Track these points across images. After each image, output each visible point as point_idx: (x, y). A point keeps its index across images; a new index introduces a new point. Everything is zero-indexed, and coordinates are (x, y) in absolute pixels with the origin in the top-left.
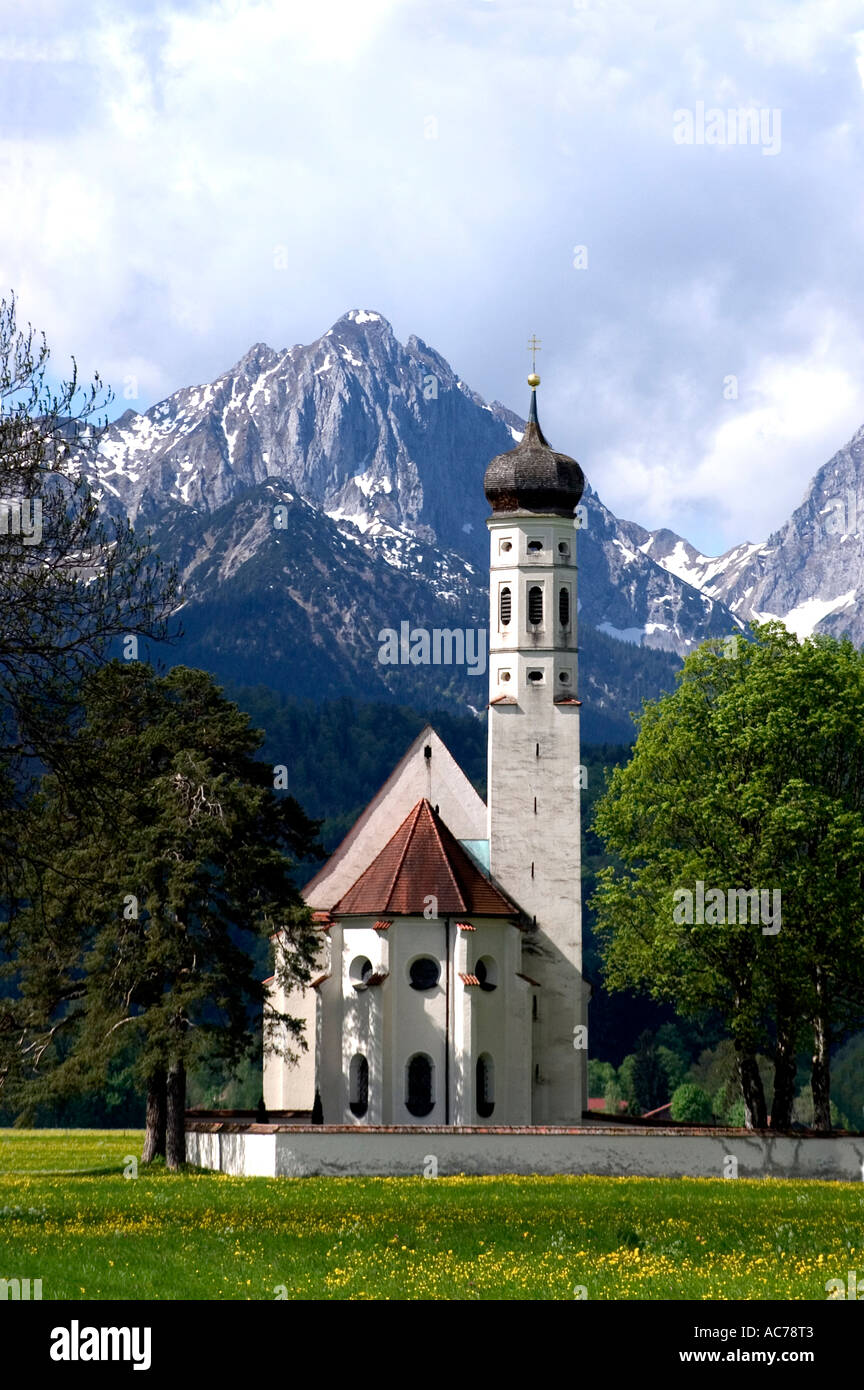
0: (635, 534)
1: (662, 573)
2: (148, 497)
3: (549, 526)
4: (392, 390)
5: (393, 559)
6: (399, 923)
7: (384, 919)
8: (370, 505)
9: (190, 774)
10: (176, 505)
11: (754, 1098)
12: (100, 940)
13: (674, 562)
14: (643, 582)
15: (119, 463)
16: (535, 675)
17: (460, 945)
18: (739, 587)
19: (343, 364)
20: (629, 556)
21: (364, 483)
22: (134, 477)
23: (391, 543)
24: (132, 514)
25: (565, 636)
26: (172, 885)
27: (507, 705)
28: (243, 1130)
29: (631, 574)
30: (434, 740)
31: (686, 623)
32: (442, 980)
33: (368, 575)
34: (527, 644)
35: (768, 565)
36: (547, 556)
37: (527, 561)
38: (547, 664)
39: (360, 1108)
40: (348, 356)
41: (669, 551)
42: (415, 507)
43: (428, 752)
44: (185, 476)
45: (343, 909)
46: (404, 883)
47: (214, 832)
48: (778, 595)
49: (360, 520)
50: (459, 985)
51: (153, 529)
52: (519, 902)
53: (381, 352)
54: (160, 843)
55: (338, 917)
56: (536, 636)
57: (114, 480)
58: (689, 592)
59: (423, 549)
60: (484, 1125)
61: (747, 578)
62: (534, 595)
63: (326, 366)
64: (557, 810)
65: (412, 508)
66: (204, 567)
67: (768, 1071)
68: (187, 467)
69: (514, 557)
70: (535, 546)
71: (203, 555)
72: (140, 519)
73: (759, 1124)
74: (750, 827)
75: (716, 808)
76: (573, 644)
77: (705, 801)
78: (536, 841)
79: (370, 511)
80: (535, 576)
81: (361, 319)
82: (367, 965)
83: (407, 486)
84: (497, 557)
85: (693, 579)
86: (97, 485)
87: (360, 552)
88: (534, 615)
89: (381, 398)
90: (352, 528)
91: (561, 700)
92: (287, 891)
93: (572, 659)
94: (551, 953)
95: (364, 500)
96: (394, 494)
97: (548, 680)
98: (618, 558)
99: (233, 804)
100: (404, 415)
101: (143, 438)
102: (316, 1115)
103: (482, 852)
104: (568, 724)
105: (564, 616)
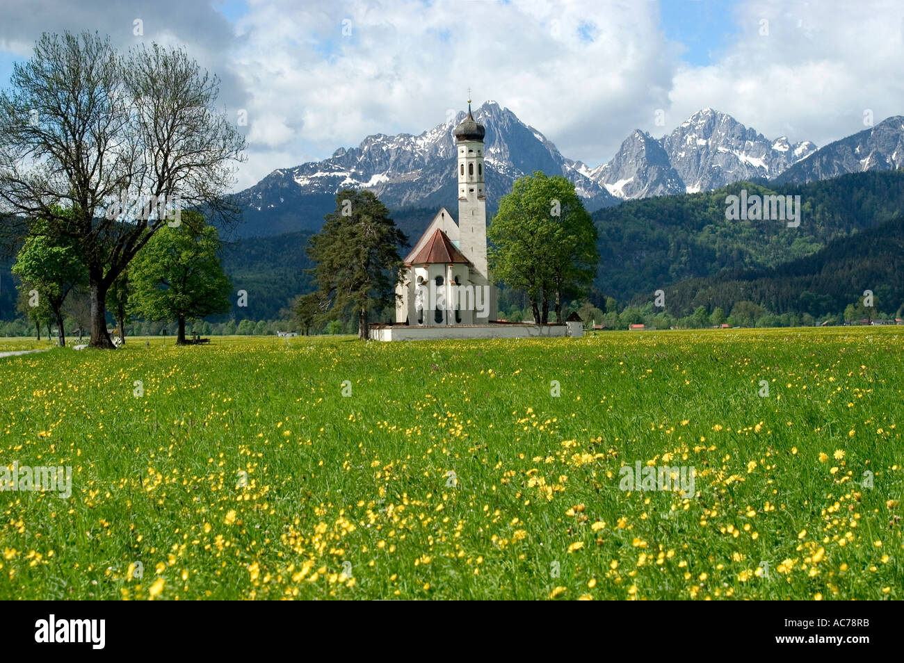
0: (570, 163)
1: (578, 173)
2: (431, 156)
3: (475, 145)
4: (499, 123)
5: (501, 171)
6: (431, 266)
7: (427, 265)
8: (494, 156)
9: (366, 222)
10: (439, 158)
11: (536, 314)
12: (340, 273)
13: (582, 171)
14: (573, 176)
15: (422, 146)
16: (472, 190)
17: (450, 272)
18: (600, 177)
19: (486, 116)
20: (569, 169)
21: (492, 150)
22: (427, 150)
23: (500, 167)
24: (426, 161)
25: (481, 178)
26: (361, 256)
27: (464, 200)
28: (383, 328)
29: (569, 174)
30: (445, 211)
31: (585, 188)
32: (444, 282)
33: (494, 176)
34: (469, 181)
35: (608, 170)
36: (474, 154)
37: (468, 156)
38: (475, 187)
39: (421, 321)
40: (487, 114)
41: (580, 167)
42: (507, 156)
43: (443, 215)
44: (441, 149)
45: (415, 262)
46: (432, 253)
47: (374, 240)
48: (612, 179)
49: (491, 161)
50: (449, 284)
51: (432, 165)
52: (467, 258)
53: (496, 113)
54: (357, 243)
55: (413, 264)
56: (472, 178)
57: (421, 151)
58: (586, 178)
59: (509, 168)
60: (459, 325)
61: (602, 174)
62: (471, 165)
63: (481, 117)
64: (479, 230)
65: (506, 157)
66: (447, 174)
67: (540, 306)
68: (442, 147)
69: (464, 155)
70: (471, 151)
71: (447, 172)
72: (429, 162)
73: (538, 322)
74: (532, 233)
75: (522, 227)
76: (483, 180)
77: (519, 226)
78: (473, 240)
79: (494, 158)
80: (471, 160)
81: (490, 103)
82: (422, 279)
83: (504, 150)
84: (460, 155)
85: (587, 175)
86: (416, 153)
87: (491, 170)
88: (471, 172)
89: (496, 125)
90: (489, 163)
91: (480, 197)
92: (396, 257)
93: (483, 185)
94: (478, 274)
95: (492, 155)
96: (501, 153)
97: (475, 191)
98: (566, 169)
99: (379, 231)
100: (503, 130)
101: (429, 139)
102: (407, 323)
103: (457, 244)
104: (482, 205)
105: (480, 172)
